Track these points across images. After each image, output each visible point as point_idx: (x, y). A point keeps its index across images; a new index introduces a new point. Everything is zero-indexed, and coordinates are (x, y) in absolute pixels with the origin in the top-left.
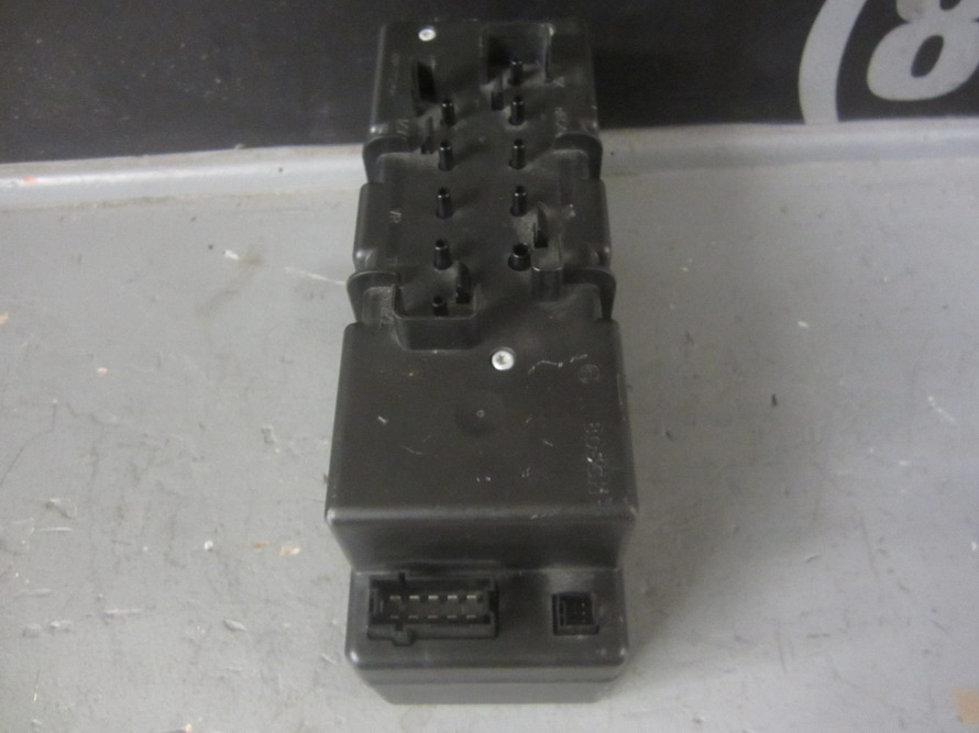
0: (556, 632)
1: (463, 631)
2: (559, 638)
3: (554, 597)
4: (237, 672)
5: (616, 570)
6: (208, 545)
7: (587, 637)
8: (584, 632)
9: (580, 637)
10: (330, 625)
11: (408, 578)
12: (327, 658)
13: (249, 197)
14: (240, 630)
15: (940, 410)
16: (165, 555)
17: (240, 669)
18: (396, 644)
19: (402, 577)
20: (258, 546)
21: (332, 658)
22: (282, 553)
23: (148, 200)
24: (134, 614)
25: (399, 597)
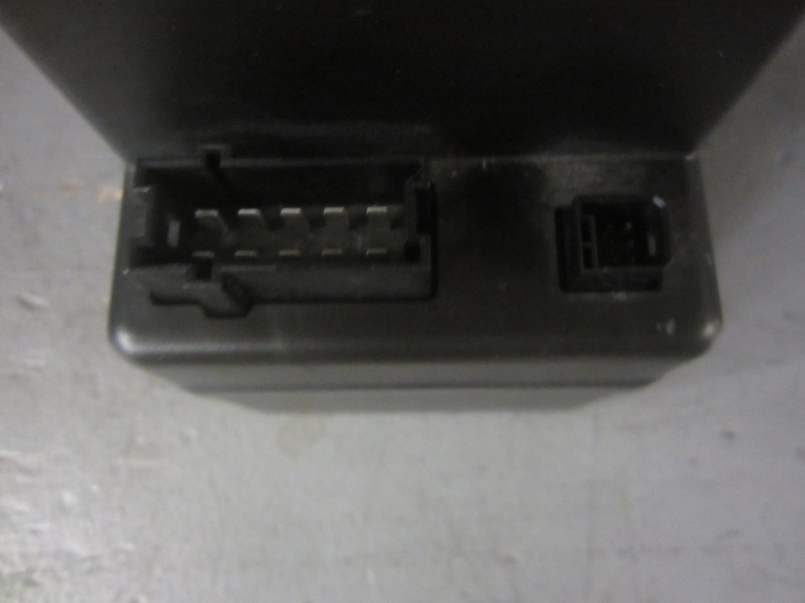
0: (565, 285)
1: (356, 281)
2: (572, 298)
3: (560, 213)
5: (689, 158)
7: (634, 295)
8: (628, 287)
9: (621, 296)
11: (225, 163)
14: (41, 307)
18: (211, 314)
19: (212, 159)
20: (68, 188)
22: (103, 196)
25: (214, 213)
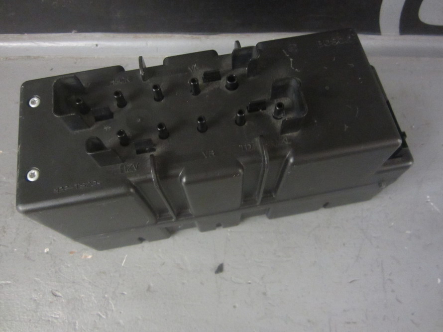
4: (56, 318)
6: (46, 250)
10: (104, 297)
12: (101, 315)
13: (81, 58)
14: (59, 296)
15: (432, 204)
16: (25, 253)
17: (58, 317)
20: (71, 253)
21: (103, 314)
22: (83, 257)
23: (29, 57)
24: (8, 284)
